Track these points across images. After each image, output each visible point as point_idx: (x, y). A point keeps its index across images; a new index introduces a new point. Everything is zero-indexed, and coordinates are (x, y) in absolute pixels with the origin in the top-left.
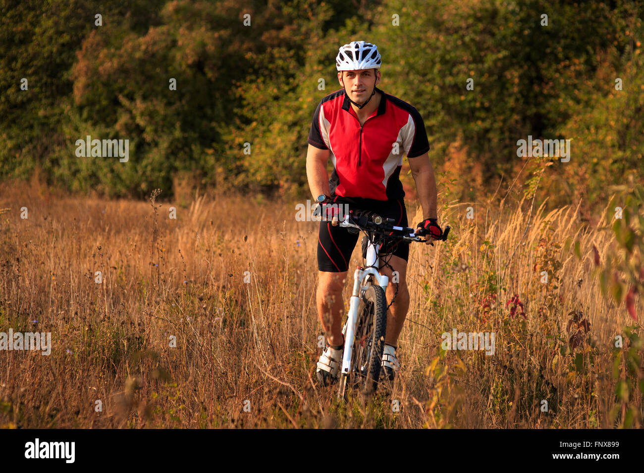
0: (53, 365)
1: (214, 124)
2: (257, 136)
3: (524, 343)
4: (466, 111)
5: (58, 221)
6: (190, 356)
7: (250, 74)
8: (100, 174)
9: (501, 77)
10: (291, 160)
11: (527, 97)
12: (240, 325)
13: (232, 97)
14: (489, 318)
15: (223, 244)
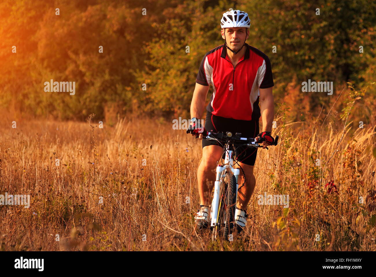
0: (24, 221)
1: (131, 71)
2: (160, 79)
3: (337, 209)
4: (299, 62)
5: (28, 135)
6: (115, 216)
7: (155, 37)
8: (56, 104)
9: (322, 39)
10: (182, 95)
11: (339, 53)
12: (149, 198)
13: (143, 53)
14: (313, 195)
15: (137, 151)
